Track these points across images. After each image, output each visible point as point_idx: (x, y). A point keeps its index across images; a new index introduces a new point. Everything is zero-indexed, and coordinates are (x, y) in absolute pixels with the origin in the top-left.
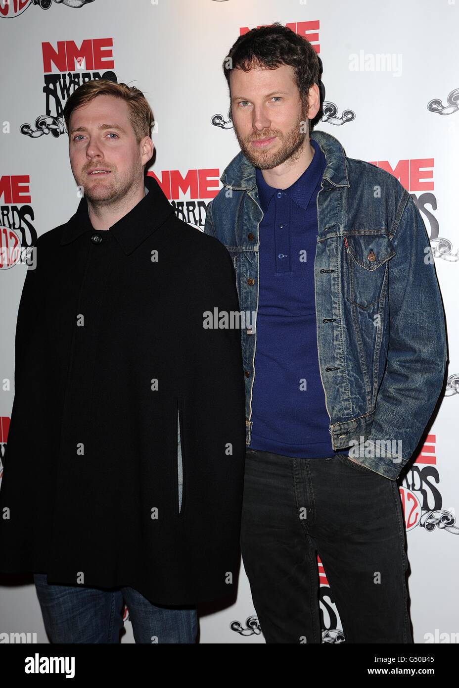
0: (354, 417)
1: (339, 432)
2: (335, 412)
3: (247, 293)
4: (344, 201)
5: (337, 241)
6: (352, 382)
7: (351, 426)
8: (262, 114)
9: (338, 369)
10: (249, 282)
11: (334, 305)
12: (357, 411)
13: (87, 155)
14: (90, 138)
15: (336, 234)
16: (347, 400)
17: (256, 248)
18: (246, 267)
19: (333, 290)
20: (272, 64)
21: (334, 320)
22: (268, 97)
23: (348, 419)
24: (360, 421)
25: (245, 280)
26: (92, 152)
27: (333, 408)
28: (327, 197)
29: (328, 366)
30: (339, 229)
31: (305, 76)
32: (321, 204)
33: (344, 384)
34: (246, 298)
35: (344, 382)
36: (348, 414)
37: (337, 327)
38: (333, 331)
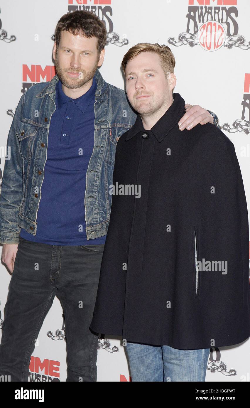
0: (100, 223)
1: (91, 231)
2: (89, 220)
3: (40, 150)
4: (110, 108)
5: (106, 130)
6: (99, 204)
7: (98, 227)
8: (78, 61)
9: (94, 197)
10: (42, 145)
11: (98, 164)
12: (101, 219)
13: (135, 88)
14: (137, 77)
15: (107, 127)
16: (96, 214)
17: (48, 127)
18: (41, 136)
19: (99, 156)
20: (88, 35)
21: (96, 172)
22: (83, 52)
23: (96, 224)
24: (103, 224)
25: (40, 143)
26: (138, 86)
27: (89, 218)
28: (100, 106)
29: (89, 195)
30: (108, 124)
31: (101, 44)
32: (96, 110)
33: (96, 206)
34: (39, 153)
35: (95, 204)
36: (96, 221)
37: (97, 175)
38: (94, 177)
